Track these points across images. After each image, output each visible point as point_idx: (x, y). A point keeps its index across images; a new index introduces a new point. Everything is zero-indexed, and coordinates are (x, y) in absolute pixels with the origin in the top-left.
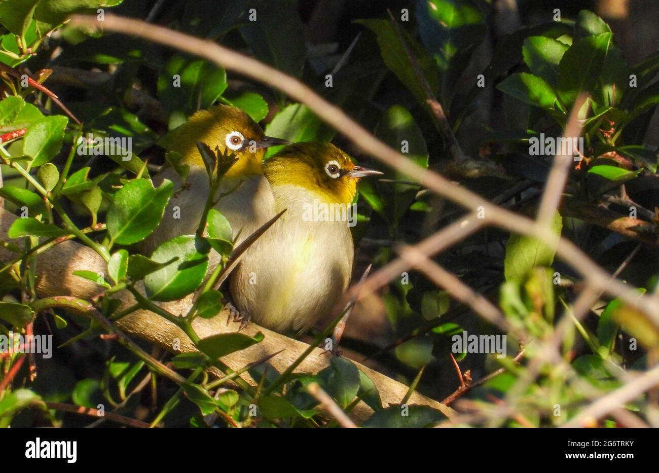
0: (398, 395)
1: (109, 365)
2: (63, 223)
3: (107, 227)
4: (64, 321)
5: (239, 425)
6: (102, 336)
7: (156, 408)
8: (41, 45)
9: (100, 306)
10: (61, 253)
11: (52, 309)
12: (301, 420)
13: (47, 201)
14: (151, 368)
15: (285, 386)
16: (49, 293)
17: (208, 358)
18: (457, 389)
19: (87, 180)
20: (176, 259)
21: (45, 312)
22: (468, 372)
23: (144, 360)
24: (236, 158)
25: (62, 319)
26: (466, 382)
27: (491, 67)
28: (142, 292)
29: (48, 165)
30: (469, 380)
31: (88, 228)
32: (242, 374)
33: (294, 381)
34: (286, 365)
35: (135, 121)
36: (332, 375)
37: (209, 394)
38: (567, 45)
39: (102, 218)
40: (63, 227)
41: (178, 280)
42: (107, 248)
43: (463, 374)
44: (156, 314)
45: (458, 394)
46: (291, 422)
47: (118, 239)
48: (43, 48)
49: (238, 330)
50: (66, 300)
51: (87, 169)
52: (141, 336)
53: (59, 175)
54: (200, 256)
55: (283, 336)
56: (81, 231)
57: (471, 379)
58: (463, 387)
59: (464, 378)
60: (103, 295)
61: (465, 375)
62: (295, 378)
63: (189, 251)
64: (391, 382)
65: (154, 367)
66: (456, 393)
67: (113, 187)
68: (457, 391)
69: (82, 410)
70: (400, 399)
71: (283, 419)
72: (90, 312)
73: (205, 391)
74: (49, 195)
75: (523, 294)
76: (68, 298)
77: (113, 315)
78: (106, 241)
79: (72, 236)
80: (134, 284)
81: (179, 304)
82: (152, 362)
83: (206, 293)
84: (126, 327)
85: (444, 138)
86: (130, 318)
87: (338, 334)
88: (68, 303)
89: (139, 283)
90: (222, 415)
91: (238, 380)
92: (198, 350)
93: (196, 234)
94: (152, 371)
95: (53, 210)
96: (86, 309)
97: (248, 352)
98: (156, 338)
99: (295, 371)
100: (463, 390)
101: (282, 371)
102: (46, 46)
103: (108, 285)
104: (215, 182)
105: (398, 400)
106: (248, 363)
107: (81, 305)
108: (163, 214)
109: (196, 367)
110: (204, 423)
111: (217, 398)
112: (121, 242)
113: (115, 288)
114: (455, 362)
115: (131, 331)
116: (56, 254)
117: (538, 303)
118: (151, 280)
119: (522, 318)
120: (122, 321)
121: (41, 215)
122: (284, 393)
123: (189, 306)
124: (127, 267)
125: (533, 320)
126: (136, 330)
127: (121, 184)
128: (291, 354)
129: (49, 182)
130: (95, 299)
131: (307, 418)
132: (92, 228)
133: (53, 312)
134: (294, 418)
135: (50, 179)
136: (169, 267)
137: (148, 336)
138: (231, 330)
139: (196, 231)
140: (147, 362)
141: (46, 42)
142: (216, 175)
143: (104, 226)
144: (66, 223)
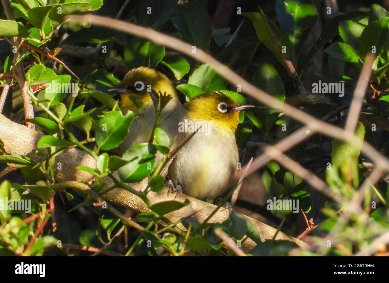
0: (271, 234)
1: (100, 221)
2: (70, 138)
3: (96, 140)
4: (72, 196)
5: (177, 255)
6: (94, 204)
7: (127, 246)
8: (54, 34)
9: (93, 187)
10: (70, 156)
11: (64, 189)
12: (213, 250)
13: (60, 125)
14: (124, 222)
15: (203, 230)
16: (63, 179)
17: (157, 216)
18: (306, 230)
19: (83, 113)
20: (136, 158)
21: (61, 191)
22: (312, 219)
23: (120, 218)
24: (171, 97)
25: (70, 195)
26: (311, 226)
27: (321, 39)
28: (117, 177)
29: (60, 104)
30: (312, 224)
31: (84, 141)
32: (178, 224)
33: (209, 227)
34: (204, 218)
35: (111, 77)
36: (231, 224)
37: (159, 237)
38: (365, 25)
39: (92, 134)
40: (69, 141)
41: (139, 169)
42: (96, 152)
43: (308, 221)
44: (127, 191)
45: (306, 233)
46: (207, 252)
47: (102, 147)
48: (54, 36)
49: (174, 198)
50: (73, 183)
51: (83, 106)
52: (118, 204)
53: (66, 110)
54: (151, 156)
55: (201, 201)
56: (80, 142)
57: (313, 224)
58: (309, 229)
59: (310, 223)
60: (94, 180)
61: (310, 221)
62: (209, 226)
63: (144, 153)
64: (266, 227)
65: (126, 222)
66: (305, 232)
67: (98, 116)
68: (305, 231)
69: (85, 248)
70: (272, 237)
71: (203, 250)
72: (87, 190)
73: (156, 235)
74: (61, 122)
75: (340, 173)
76: (74, 182)
77: (101, 191)
78: (95, 148)
79: (75, 146)
80: (112, 173)
81: (140, 184)
82: (124, 219)
83: (155, 177)
84: (109, 198)
85: (294, 82)
86: (111, 193)
87: (234, 199)
88: (74, 185)
89: (116, 172)
90: (167, 249)
91: (175, 228)
92: (151, 211)
93: (148, 142)
94: (124, 224)
95: (64, 131)
96: (84, 188)
97: (181, 211)
98: (127, 204)
99: (209, 222)
100: (309, 230)
101: (201, 221)
102: (57, 35)
103: (97, 174)
104: (159, 111)
105: (271, 237)
106: (181, 218)
107: (81, 186)
108: (128, 132)
109: (150, 221)
110: (156, 254)
111: (163, 239)
112: (105, 149)
113: (102, 176)
114: (304, 214)
115: (112, 201)
116: (67, 156)
117: (349, 178)
118: (123, 171)
119: (340, 187)
120: (106, 195)
121: (57, 134)
122: (203, 235)
123: (145, 185)
124: (108, 163)
125: (346, 189)
126: (115, 200)
127: (103, 114)
128: (207, 211)
129: (61, 114)
130: (90, 183)
131: (217, 249)
132: (87, 141)
133: (65, 191)
134: (209, 249)
135: (61, 112)
136: (133, 162)
137: (122, 203)
138: (171, 198)
139: (149, 141)
140: (122, 219)
141: (56, 32)
142: (160, 108)
143: (94, 139)
144: (71, 138)
